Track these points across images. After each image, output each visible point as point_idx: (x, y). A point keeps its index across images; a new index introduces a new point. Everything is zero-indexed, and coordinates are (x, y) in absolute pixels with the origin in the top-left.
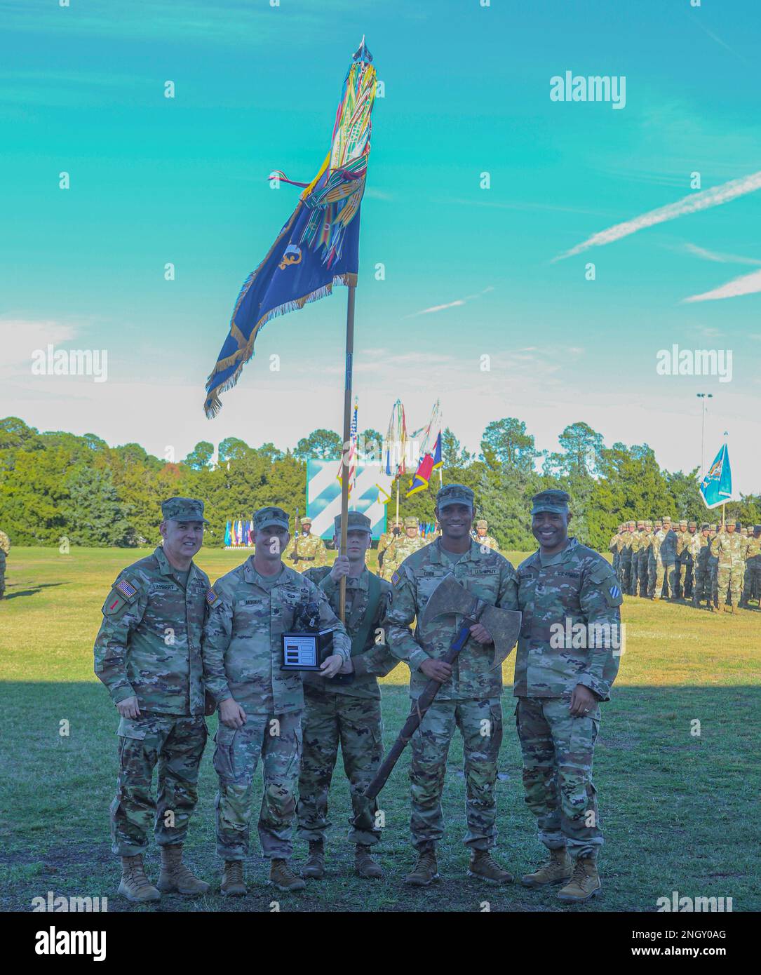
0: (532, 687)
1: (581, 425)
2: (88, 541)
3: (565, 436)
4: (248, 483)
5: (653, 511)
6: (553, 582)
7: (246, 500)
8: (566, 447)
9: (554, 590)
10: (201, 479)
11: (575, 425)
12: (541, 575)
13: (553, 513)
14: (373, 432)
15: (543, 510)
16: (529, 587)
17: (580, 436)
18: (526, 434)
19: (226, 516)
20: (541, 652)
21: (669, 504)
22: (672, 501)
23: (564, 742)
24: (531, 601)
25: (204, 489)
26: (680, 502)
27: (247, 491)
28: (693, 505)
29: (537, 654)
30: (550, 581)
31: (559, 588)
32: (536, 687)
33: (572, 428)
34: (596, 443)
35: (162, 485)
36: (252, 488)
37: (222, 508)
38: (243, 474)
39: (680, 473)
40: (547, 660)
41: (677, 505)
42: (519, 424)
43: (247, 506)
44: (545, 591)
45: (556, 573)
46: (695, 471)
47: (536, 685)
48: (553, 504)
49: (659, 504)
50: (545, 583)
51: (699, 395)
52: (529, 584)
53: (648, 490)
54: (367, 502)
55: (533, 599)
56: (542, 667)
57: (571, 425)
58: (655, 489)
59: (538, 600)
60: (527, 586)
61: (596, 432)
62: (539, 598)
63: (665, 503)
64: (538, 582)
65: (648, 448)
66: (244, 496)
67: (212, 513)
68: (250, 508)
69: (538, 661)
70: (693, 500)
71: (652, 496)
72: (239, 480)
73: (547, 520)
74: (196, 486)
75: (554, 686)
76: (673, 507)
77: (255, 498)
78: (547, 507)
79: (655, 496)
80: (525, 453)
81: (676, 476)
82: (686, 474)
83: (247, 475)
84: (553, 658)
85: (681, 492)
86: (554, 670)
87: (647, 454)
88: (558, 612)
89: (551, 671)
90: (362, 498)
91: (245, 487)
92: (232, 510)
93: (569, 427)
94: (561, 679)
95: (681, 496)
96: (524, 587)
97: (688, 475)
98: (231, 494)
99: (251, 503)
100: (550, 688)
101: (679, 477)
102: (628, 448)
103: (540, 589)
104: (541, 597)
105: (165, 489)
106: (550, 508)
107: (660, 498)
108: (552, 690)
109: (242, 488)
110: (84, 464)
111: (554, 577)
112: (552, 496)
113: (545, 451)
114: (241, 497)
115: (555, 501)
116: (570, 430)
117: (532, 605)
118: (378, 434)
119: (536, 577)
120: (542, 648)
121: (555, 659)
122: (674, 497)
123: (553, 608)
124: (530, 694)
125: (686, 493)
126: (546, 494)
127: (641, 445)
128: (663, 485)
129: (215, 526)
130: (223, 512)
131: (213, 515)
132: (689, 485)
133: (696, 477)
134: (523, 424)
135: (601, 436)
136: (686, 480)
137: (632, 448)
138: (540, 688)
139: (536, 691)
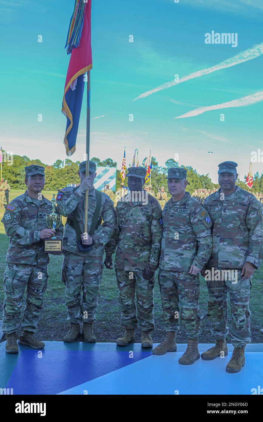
0: (221, 263)
1: (172, 160)
2: (25, 188)
3: (167, 163)
4: (74, 172)
5: (195, 186)
6: (232, 208)
7: (73, 178)
8: (167, 166)
9: (234, 212)
10: (60, 171)
11: (170, 159)
12: (224, 205)
13: (230, 173)
14: (110, 159)
15: (225, 171)
16: (217, 211)
17: (171, 163)
18: (155, 161)
19: (67, 182)
20: (226, 244)
21: (200, 184)
22: (201, 183)
23: (237, 292)
24: (220, 218)
25: (61, 173)
26: (203, 184)
27: (73, 175)
28: (207, 185)
29: (224, 245)
30: (231, 207)
31: (237, 211)
32: (223, 262)
33: (169, 160)
34: (176, 165)
35: (48, 172)
36: (75, 174)
37: (66, 180)
38: (72, 170)
39: (203, 175)
40: (230, 248)
41: (202, 185)
42: (154, 158)
43: (73, 179)
44: (228, 213)
45: (233, 204)
46: (207, 175)
47: (224, 261)
48: (230, 168)
49: (197, 184)
50: (227, 209)
51: (209, 152)
52: (217, 209)
53: (194, 180)
54: (110, 180)
55: (220, 216)
56: (227, 252)
57: (169, 159)
58: (196, 180)
59: (224, 217)
60: (216, 210)
61: (176, 162)
62: (224, 216)
63: (199, 184)
64: (223, 208)
65: (191, 167)
66: (73, 176)
67: (63, 181)
68: (74, 180)
69: (224, 249)
70: (207, 183)
71: (195, 181)
72: (71, 171)
73: (226, 176)
74: (58, 173)
75: (234, 262)
76: (201, 185)
77: (76, 177)
78: (227, 170)
79: (196, 181)
80: (155, 167)
81: (202, 176)
82: (205, 175)
83: (74, 170)
84: (234, 248)
85: (203, 181)
86: (234, 254)
87: (191, 169)
88: (237, 224)
89: (232, 254)
90: (109, 178)
91: (73, 174)
92: (69, 181)
93: (168, 160)
94: (237, 258)
95: (203, 182)
96: (214, 211)
97: (205, 176)
98: (69, 176)
99: (75, 179)
100: (231, 263)
101: (203, 176)
102: (185, 167)
103: (224, 212)
104: (226, 216)
105: (49, 173)
106: (229, 170)
107: (197, 182)
108: (232, 264)
109: (72, 174)
110: (25, 165)
111: (232, 205)
112: (229, 164)
113: (161, 167)
114: (72, 177)
115: (231, 167)
116: (169, 161)
117: (220, 220)
118: (111, 160)
119: (222, 206)
120: (227, 242)
121: (235, 248)
122: (201, 182)
123: (234, 222)
124: (220, 266)
125: (205, 181)
126: (226, 163)
127: (189, 166)
128: (198, 178)
129: (64, 185)
130: (66, 181)
131: (63, 182)
132: (206, 179)
133: (208, 176)
134: (155, 158)
135: (178, 163)
136: (205, 177)
137: (186, 167)
138: (225, 263)
139: (223, 264)
